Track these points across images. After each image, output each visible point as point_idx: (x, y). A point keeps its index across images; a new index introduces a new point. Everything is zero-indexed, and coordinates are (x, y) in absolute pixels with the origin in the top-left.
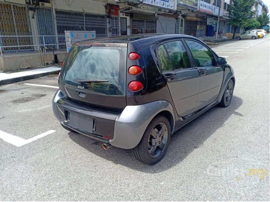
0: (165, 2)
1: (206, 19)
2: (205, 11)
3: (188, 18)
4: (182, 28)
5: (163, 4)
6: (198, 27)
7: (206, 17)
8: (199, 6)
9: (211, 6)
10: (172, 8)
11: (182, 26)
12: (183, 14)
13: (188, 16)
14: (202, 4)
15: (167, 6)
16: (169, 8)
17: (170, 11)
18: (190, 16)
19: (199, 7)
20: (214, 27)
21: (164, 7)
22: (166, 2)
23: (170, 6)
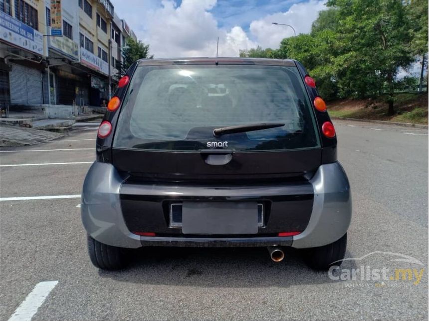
0: (28, 40)
1: (90, 77)
2: (88, 64)
3: (62, 73)
4: (52, 89)
5: (25, 42)
6: (77, 90)
7: (89, 75)
8: (81, 56)
9: (97, 59)
10: (41, 53)
11: (52, 86)
12: (52, 65)
13: (62, 70)
14: (85, 54)
15: (32, 47)
16: (36, 51)
17: (36, 56)
18: (63, 71)
19: (81, 58)
20: (100, 92)
21: (27, 47)
22: (31, 41)
23: (38, 49)
